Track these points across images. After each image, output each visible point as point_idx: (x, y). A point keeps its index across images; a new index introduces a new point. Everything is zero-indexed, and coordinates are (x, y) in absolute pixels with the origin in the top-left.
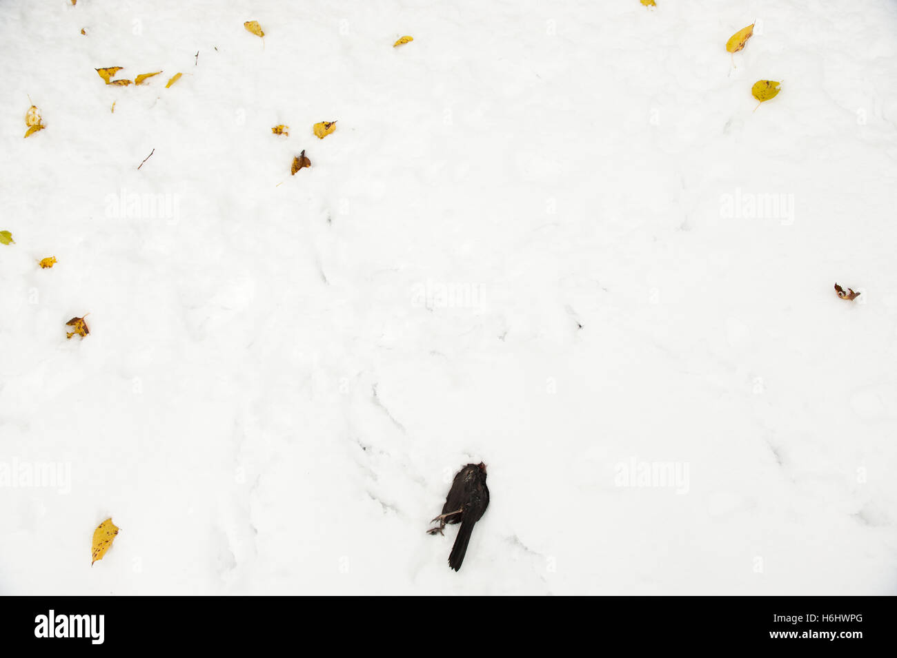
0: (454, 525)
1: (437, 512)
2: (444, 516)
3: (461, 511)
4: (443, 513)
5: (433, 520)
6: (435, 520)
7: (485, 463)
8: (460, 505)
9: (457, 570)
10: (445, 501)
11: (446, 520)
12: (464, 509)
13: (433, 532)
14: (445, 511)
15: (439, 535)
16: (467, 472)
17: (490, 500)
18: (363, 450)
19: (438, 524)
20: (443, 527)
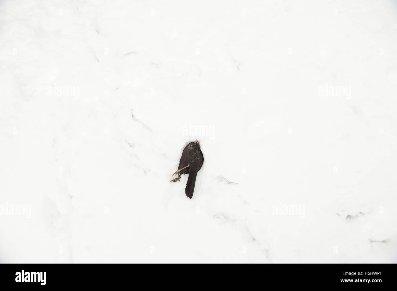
0: (186, 174)
1: (175, 169)
2: (180, 170)
3: (189, 166)
4: (179, 169)
5: (174, 174)
6: (175, 173)
7: (199, 140)
8: (188, 163)
9: (190, 198)
10: (179, 163)
11: (181, 173)
12: (190, 165)
13: (174, 181)
14: (179, 168)
15: (178, 182)
16: (189, 146)
17: (204, 159)
18: (130, 147)
19: (177, 176)
20: (180, 177)
